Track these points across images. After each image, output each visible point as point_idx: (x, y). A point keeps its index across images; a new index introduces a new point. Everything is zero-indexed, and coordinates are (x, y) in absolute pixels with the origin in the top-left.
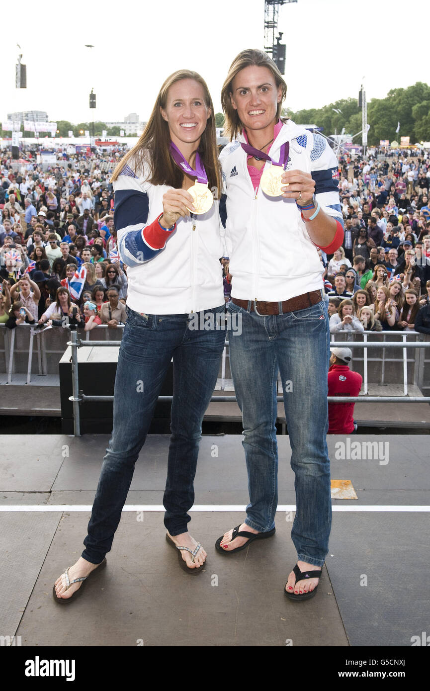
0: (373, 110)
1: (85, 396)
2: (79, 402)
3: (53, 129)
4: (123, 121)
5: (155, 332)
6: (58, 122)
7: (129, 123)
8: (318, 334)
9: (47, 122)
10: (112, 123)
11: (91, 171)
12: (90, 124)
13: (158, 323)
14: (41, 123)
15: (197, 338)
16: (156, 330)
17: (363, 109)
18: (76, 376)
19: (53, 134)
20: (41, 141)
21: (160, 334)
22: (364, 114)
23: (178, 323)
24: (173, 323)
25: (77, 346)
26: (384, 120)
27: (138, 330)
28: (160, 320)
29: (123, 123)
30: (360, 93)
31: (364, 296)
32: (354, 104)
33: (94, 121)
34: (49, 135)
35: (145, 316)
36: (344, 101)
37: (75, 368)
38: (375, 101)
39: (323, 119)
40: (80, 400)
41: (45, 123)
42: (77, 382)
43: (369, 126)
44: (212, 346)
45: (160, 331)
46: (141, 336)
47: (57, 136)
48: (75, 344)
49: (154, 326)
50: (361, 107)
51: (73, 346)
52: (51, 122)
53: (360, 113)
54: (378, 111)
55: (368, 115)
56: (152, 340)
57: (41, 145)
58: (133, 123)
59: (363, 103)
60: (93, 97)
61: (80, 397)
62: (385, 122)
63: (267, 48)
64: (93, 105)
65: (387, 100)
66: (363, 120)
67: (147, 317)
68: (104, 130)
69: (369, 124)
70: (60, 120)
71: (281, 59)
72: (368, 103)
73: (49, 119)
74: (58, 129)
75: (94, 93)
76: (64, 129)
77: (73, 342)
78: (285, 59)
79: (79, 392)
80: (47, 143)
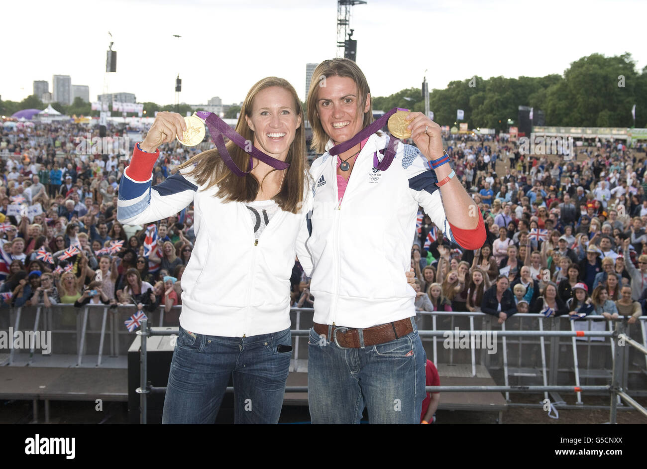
0: (434, 99)
1: (153, 388)
2: (147, 394)
3: (139, 109)
4: (207, 104)
5: (204, 355)
6: (145, 104)
7: (213, 106)
8: (404, 374)
9: (135, 103)
10: (196, 106)
11: (175, 149)
12: (175, 105)
13: (207, 344)
14: (129, 104)
15: (253, 364)
16: (204, 353)
17: (426, 98)
18: (144, 367)
19: (140, 114)
20: (128, 120)
21: (209, 357)
22: (427, 102)
23: (230, 347)
24: (223, 345)
25: (146, 336)
26: (445, 108)
27: (185, 352)
28: (210, 341)
29: (206, 105)
30: (423, 84)
31: (431, 271)
32: (417, 94)
33: (180, 103)
34: (135, 115)
35: (192, 335)
36: (409, 90)
37: (144, 358)
38: (436, 92)
39: (390, 106)
40: (148, 392)
41: (133, 105)
42: (146, 373)
43: (432, 113)
44: (271, 375)
45: (208, 353)
46: (187, 359)
47: (144, 116)
48: (144, 333)
49: (202, 347)
50: (424, 96)
51: (142, 336)
52: (138, 103)
53: (423, 101)
54: (439, 100)
55: (430, 104)
56: (199, 364)
57: (128, 124)
58: (216, 106)
59: (426, 93)
60: (179, 81)
61: (148, 389)
62: (446, 110)
63: (340, 43)
64: (178, 89)
65: (447, 90)
66: (426, 108)
67: (195, 337)
68: (189, 111)
69: (432, 111)
70: (147, 102)
71: (353, 52)
72: (430, 93)
73: (137, 101)
74: (144, 110)
75: (180, 78)
76: (151, 110)
77: (142, 331)
78: (355, 52)
79: (148, 384)
80: (133, 122)
